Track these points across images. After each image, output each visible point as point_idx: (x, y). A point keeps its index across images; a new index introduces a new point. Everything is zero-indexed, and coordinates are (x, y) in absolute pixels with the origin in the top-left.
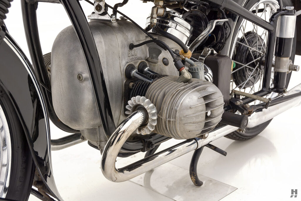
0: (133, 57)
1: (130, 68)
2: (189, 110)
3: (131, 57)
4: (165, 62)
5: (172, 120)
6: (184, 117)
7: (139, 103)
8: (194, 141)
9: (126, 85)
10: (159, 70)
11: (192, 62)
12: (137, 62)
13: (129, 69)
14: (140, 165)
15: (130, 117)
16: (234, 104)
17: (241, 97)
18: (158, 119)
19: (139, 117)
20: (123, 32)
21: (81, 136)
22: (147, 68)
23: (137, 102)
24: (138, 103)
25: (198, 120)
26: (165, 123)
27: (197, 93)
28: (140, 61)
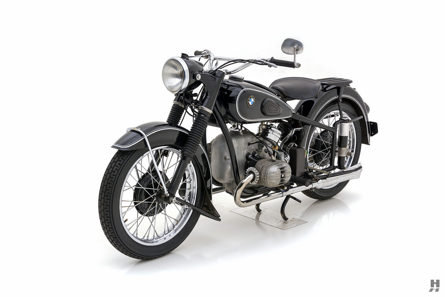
1: (248, 154)
2: (273, 174)
3: (249, 149)
4: (266, 151)
5: (265, 178)
6: (271, 176)
7: (251, 170)
8: (281, 192)
9: (246, 162)
10: (263, 155)
11: (278, 152)
12: (252, 151)
14: (252, 201)
15: (247, 176)
16: (308, 174)
17: (314, 171)
18: (260, 177)
19: (251, 176)
20: (245, 137)
21: (223, 188)
22: (256, 155)
25: (277, 178)
26: (263, 179)
27: (277, 167)
28: (253, 151)
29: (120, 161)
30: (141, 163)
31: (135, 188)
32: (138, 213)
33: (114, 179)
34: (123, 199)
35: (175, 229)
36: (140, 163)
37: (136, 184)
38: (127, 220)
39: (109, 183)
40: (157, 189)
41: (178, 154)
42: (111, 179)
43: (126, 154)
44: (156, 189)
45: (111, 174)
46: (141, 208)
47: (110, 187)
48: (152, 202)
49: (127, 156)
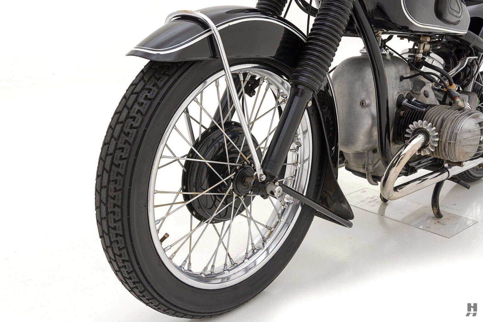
0: (402, 88)
1: (401, 97)
2: (469, 134)
3: (400, 88)
4: (426, 94)
5: (452, 142)
6: (463, 140)
10: (423, 100)
13: (400, 99)
15: (413, 139)
18: (439, 141)
20: (395, 65)
21: (345, 160)
22: (414, 99)
23: (419, 125)
24: (420, 127)
26: (445, 145)
28: (407, 92)
29: (150, 90)
30: (199, 101)
31: (187, 162)
32: (191, 218)
33: (134, 136)
34: (157, 188)
35: (266, 246)
36: (197, 102)
37: (187, 153)
38: (168, 236)
39: (119, 149)
40: (237, 164)
41: (278, 87)
42: (124, 138)
43: (164, 74)
44: (233, 164)
45: (126, 125)
46: (200, 207)
47: (121, 158)
48: (223, 192)
49: (166, 78)
